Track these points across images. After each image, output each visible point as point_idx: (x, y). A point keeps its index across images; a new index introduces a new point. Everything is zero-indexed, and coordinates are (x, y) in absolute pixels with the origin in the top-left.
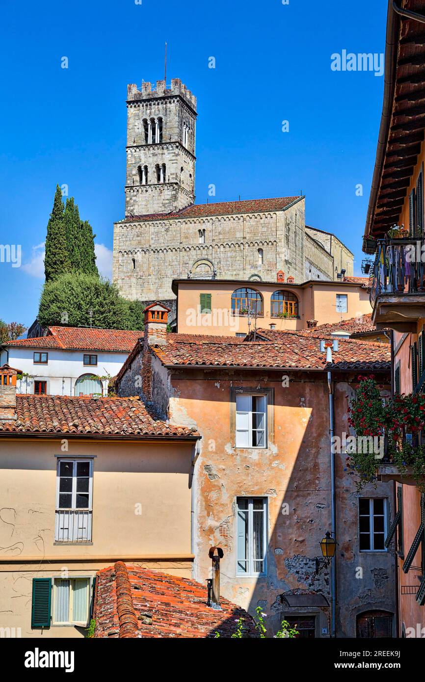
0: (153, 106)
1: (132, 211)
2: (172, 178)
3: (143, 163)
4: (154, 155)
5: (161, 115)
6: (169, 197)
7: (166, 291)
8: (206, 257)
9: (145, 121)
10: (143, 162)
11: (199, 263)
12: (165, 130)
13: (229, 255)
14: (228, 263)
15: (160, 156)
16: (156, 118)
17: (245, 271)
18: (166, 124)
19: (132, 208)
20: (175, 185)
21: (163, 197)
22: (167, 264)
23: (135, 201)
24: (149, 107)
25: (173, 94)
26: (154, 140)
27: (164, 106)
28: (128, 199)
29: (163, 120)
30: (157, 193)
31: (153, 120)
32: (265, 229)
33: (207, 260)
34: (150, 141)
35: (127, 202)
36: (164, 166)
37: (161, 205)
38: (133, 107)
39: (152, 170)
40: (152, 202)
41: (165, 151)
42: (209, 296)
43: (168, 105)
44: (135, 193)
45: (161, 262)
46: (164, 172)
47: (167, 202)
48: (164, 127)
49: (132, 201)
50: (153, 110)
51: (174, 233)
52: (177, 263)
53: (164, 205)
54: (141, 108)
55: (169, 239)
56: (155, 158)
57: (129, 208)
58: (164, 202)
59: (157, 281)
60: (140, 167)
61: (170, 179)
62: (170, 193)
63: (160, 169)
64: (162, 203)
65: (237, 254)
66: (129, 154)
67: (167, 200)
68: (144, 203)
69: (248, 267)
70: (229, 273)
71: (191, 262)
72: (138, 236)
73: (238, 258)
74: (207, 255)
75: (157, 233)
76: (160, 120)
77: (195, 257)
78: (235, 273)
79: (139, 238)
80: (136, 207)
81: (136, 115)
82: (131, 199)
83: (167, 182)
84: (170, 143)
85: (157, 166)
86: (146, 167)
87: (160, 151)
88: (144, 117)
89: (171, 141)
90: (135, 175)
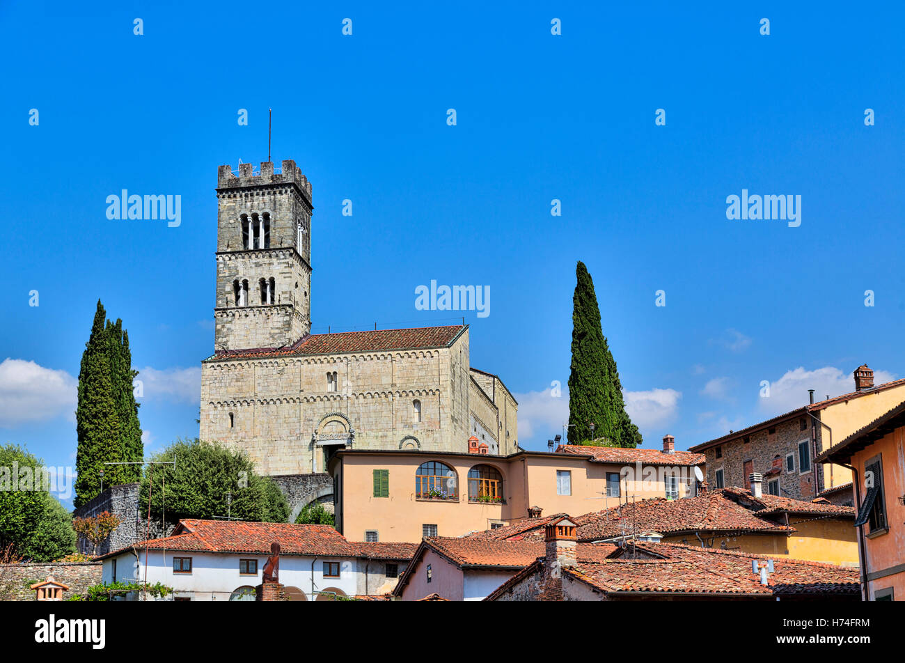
0: (256, 197)
1: (225, 343)
2: (285, 298)
3: (241, 276)
4: (258, 265)
5: (267, 210)
6: (279, 325)
7: (280, 460)
8: (339, 411)
9: (244, 217)
10: (241, 274)
11: (329, 419)
12: (274, 231)
13: (372, 408)
14: (370, 420)
15: (266, 267)
16: (260, 213)
17: (395, 432)
18: (275, 221)
19: (225, 340)
20: (288, 308)
21: (270, 325)
22: (281, 421)
23: (229, 329)
24: (250, 197)
25: (286, 181)
26: (256, 245)
27: (272, 197)
28: (219, 327)
29: (270, 217)
30: (261, 318)
31: (255, 217)
32: (423, 373)
33: (341, 415)
34: (251, 246)
35: (218, 331)
36: (272, 281)
37: (268, 336)
38: (226, 198)
39: (254, 286)
40: (254, 331)
41: (274, 260)
42: (386, 473)
43: (278, 196)
44: (230, 319)
45: (273, 417)
46: (273, 288)
47: (277, 331)
48: (272, 226)
49: (225, 330)
50: (256, 203)
51: (292, 377)
52: (296, 420)
53: (272, 336)
54: (238, 199)
55: (284, 385)
56: (259, 270)
57: (220, 340)
58: (273, 331)
59: (266, 445)
60: (236, 282)
61: (282, 299)
62: (281, 319)
63: (267, 285)
64: (270, 333)
65: (384, 407)
66: (221, 263)
67: (277, 328)
68: (243, 333)
69: (400, 426)
70: (372, 434)
71: (317, 419)
72: (237, 380)
73: (384, 413)
74: (341, 408)
75: (266, 376)
76: (266, 216)
77: (322, 411)
78: (380, 434)
79: (239, 383)
80: (231, 338)
81: (230, 208)
82: (223, 326)
83: (276, 303)
84: (281, 249)
85: (263, 282)
86: (245, 282)
87: (266, 260)
88: (243, 212)
89: (283, 247)
90: (229, 293)
